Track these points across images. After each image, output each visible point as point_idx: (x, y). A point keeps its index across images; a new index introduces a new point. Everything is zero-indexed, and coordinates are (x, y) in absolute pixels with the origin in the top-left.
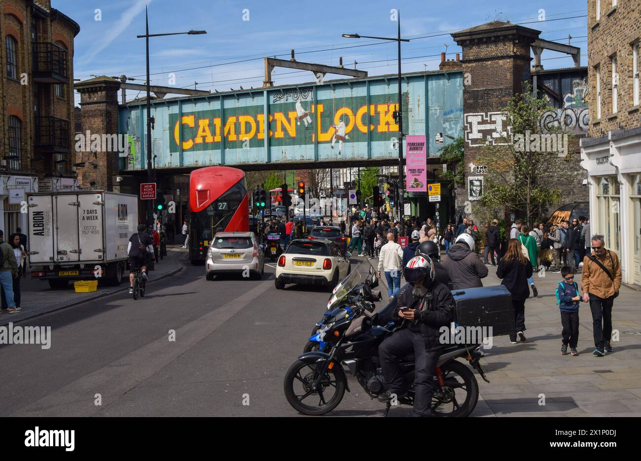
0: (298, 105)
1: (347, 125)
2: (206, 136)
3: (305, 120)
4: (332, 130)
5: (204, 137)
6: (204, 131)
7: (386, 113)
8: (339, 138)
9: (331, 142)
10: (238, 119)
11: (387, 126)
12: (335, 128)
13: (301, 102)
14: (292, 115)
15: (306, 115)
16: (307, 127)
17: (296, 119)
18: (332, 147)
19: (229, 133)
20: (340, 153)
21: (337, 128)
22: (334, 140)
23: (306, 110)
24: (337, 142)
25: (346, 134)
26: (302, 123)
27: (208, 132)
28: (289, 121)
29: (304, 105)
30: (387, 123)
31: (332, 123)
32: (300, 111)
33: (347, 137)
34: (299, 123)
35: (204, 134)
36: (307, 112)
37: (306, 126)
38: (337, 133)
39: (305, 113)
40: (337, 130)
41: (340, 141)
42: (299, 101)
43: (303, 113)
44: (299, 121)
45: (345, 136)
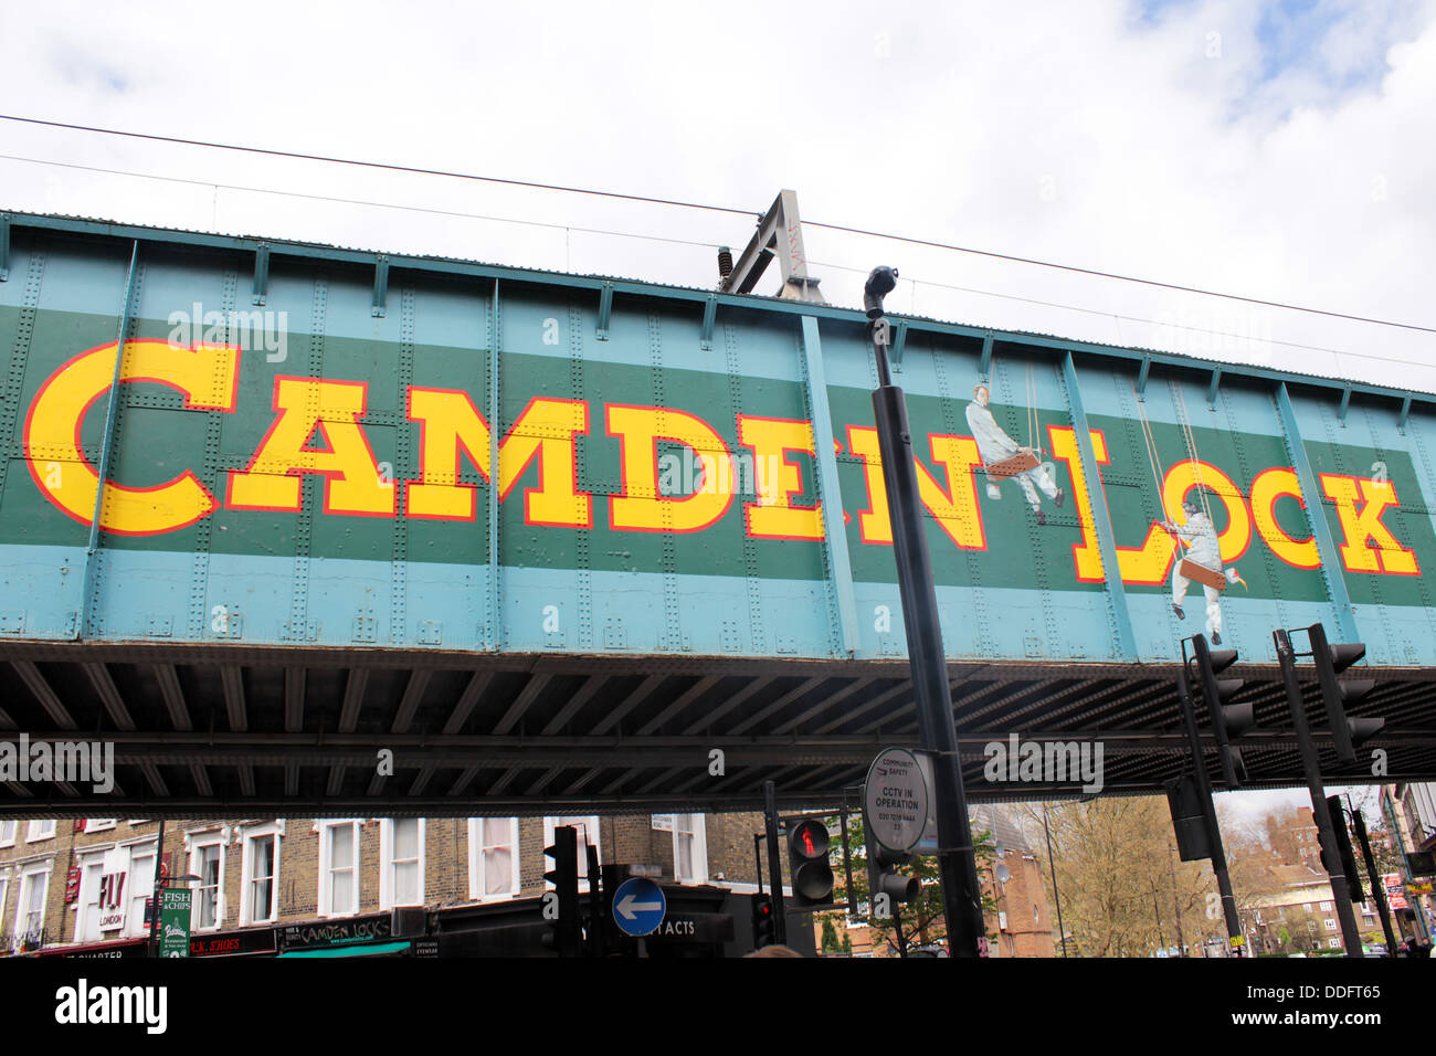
0: (977, 416)
2: (339, 476)
3: (1023, 481)
4: (1159, 545)
5: (313, 484)
6: (317, 440)
8: (1198, 577)
10: (597, 418)
13: (990, 407)
15: (1022, 464)
16: (1041, 515)
17: (977, 471)
18: (1179, 612)
19: (532, 475)
20: (1217, 640)
21: (1181, 536)
22: (1179, 584)
23: (1021, 441)
24: (1195, 591)
25: (1226, 565)
27: (349, 451)
29: (1009, 418)
31: (1153, 516)
32: (991, 440)
33: (1231, 575)
34: (993, 491)
35: (321, 462)
36: (1027, 450)
37: (1036, 508)
38: (1185, 554)
39: (1017, 452)
40: (1183, 543)
41: (1209, 592)
42: (981, 400)
43: (1008, 451)
44: (992, 482)
45: (1223, 571)
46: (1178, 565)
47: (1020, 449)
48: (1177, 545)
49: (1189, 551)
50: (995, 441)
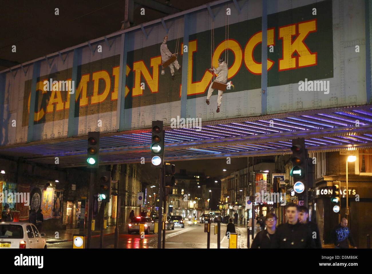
0: (163, 48)
1: (230, 66)
2: (57, 103)
3: (171, 66)
5: (55, 106)
7: (294, 38)
8: (218, 87)
9: (205, 94)
11: (294, 59)
12: (213, 72)
13: (167, 43)
14: (155, 62)
15: (173, 60)
17: (160, 67)
18: (208, 102)
19: (80, 96)
20: (218, 111)
21: (215, 73)
22: (211, 91)
23: (172, 51)
24: (215, 93)
25: (228, 81)
26: (168, 70)
27: (59, 99)
28: (151, 70)
30: (296, 55)
32: (166, 54)
33: (229, 84)
34: (163, 72)
35: (56, 100)
36: (174, 55)
37: (173, 75)
38: (215, 79)
39: (171, 56)
40: (215, 75)
41: (220, 92)
42: (165, 41)
43: (169, 57)
44: (163, 70)
45: (226, 83)
46: (212, 84)
47: (172, 55)
48: (213, 76)
49: (216, 78)
50: (166, 55)
